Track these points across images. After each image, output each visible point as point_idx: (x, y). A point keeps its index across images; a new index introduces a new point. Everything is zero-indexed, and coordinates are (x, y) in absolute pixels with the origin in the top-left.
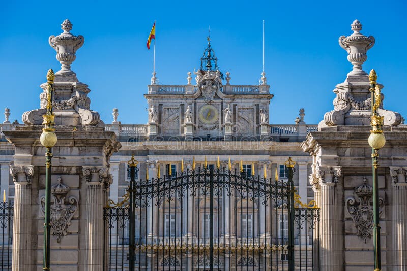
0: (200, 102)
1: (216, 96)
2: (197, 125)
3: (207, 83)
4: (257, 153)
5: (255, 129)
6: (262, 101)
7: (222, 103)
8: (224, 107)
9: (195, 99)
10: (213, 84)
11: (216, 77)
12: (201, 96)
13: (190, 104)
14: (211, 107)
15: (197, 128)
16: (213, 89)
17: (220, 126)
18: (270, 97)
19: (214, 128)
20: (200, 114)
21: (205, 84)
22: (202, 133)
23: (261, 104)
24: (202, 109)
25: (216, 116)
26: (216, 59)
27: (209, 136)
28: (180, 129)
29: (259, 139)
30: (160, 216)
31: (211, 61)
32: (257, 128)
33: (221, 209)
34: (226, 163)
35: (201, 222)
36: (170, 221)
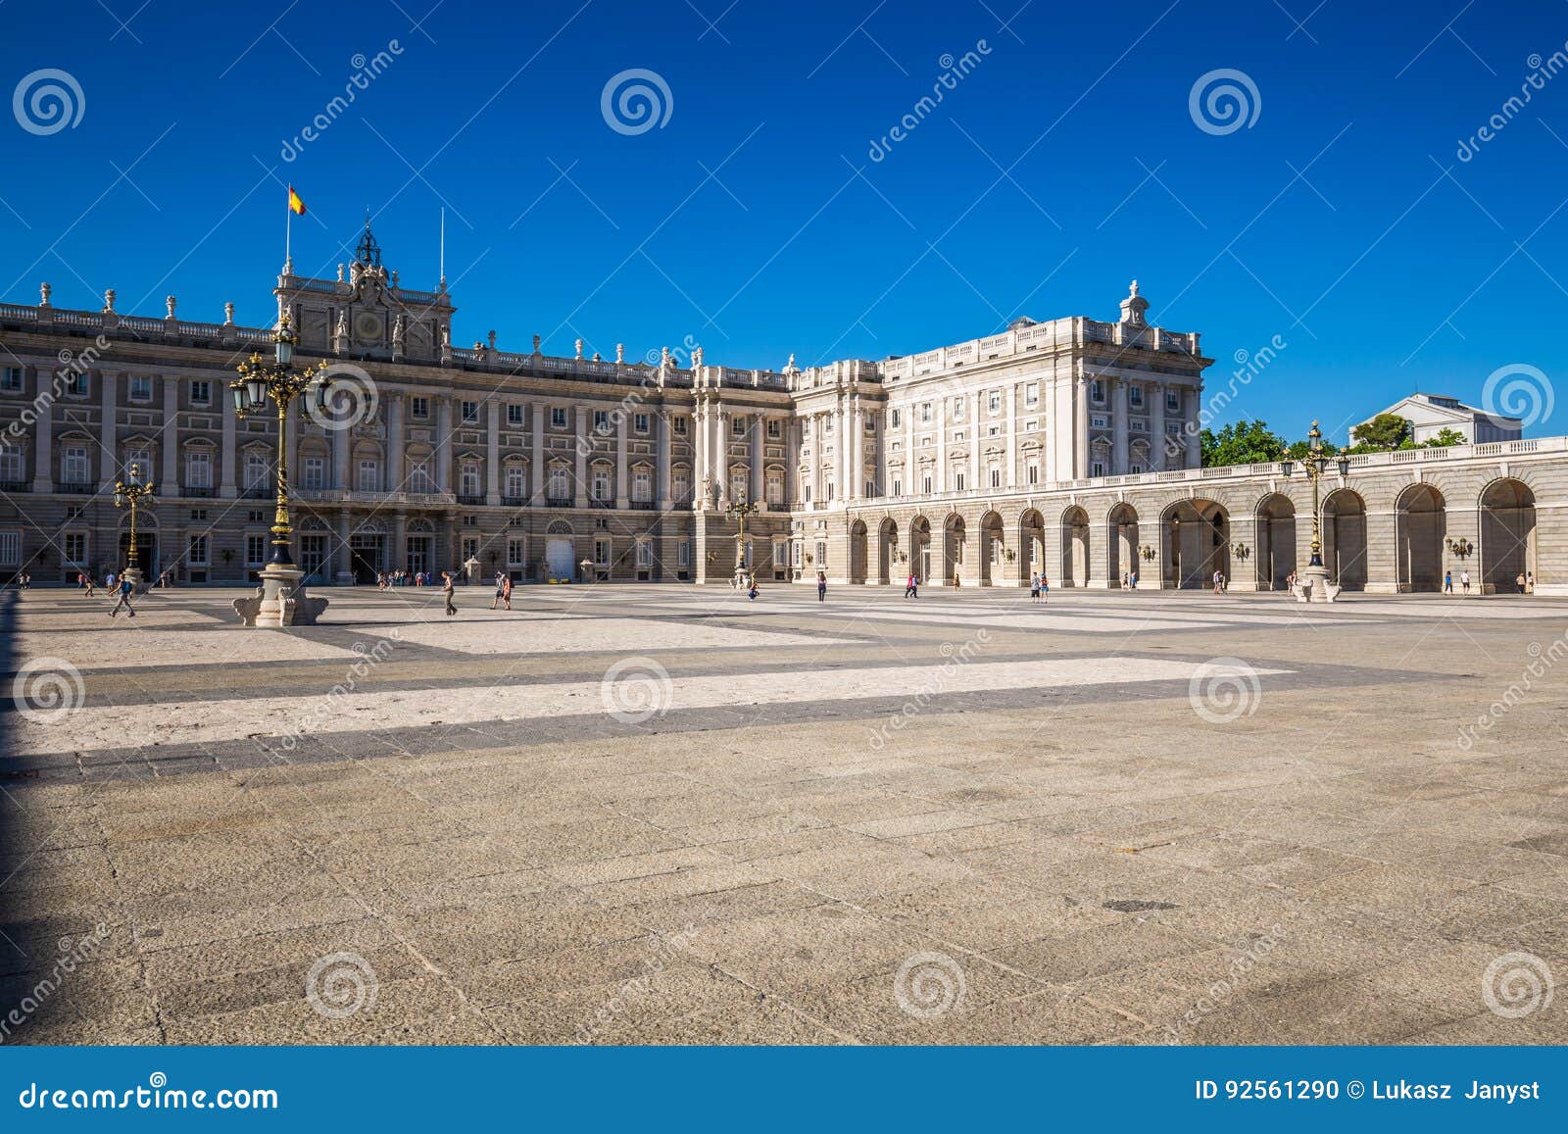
0: (357, 307)
1: (380, 302)
2: (352, 339)
3: (368, 283)
4: (438, 383)
5: (432, 351)
6: (443, 315)
7: (387, 312)
8: (390, 318)
9: (350, 303)
10: (375, 285)
11: (381, 275)
12: (358, 299)
13: (343, 309)
14: (371, 315)
15: (353, 343)
16: (376, 291)
17: (385, 343)
18: (453, 310)
19: (376, 345)
20: (358, 323)
21: (364, 283)
22: (359, 350)
23: (439, 319)
24: (360, 317)
25: (379, 330)
26: (378, 252)
27: (368, 355)
28: (328, 341)
29: (437, 364)
30: (300, 461)
31: (371, 253)
32: (435, 350)
33: (386, 456)
34: (397, 393)
35: (358, 471)
36: (314, 467)
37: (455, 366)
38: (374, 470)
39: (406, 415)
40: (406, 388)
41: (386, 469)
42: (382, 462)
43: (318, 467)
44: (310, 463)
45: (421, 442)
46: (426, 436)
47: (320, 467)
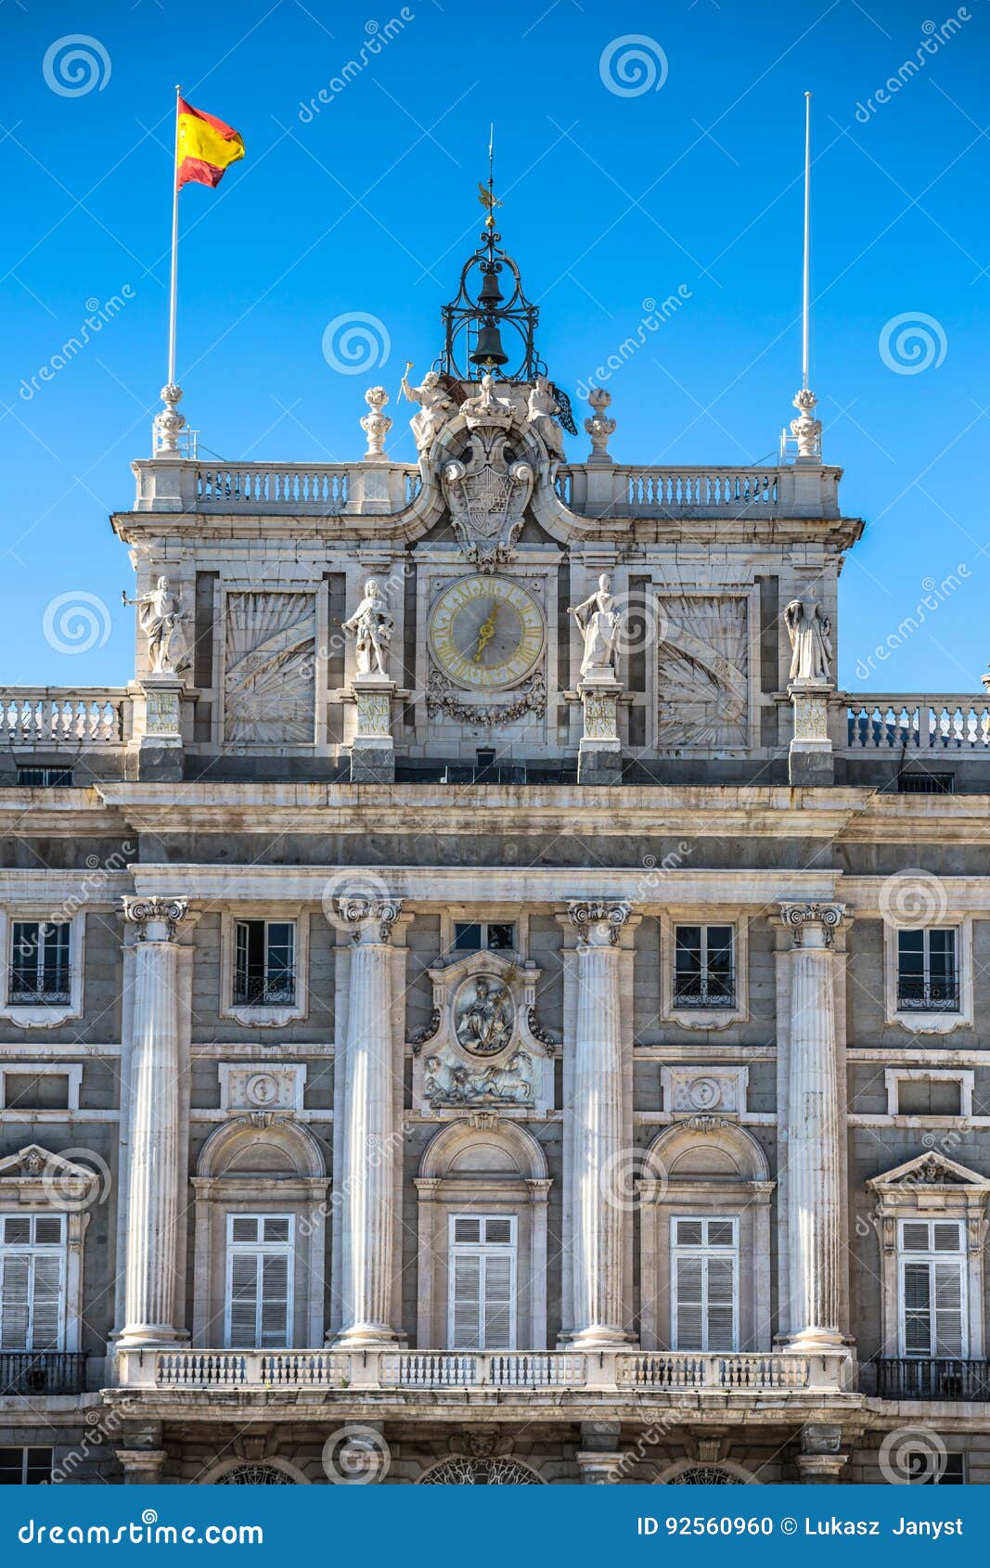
0: (438, 558)
1: (531, 529)
2: (417, 697)
3: (478, 453)
4: (769, 856)
5: (755, 717)
6: (799, 557)
7: (564, 567)
8: (574, 590)
9: (411, 546)
10: (510, 456)
11: (534, 414)
12: (443, 527)
13: (382, 571)
14: (501, 589)
15: (421, 713)
16: (514, 485)
17: (554, 700)
18: (846, 534)
19: (516, 713)
20: (439, 629)
21: (466, 456)
22: (446, 739)
23: (788, 576)
24: (450, 602)
25: (532, 643)
26: (531, 315)
27: (486, 756)
28: (320, 716)
29: (774, 774)
30: (202, 1224)
31: (503, 326)
32: (769, 712)
33: (557, 1186)
34: (590, 912)
35: (440, 1260)
36: (260, 1249)
37: (848, 774)
38: (509, 1251)
39: (639, 1006)
40: (636, 886)
41: (554, 1246)
42: (541, 1214)
43: (276, 1249)
44: (245, 1231)
45: (710, 1119)
46: (731, 1088)
47: (286, 1249)
